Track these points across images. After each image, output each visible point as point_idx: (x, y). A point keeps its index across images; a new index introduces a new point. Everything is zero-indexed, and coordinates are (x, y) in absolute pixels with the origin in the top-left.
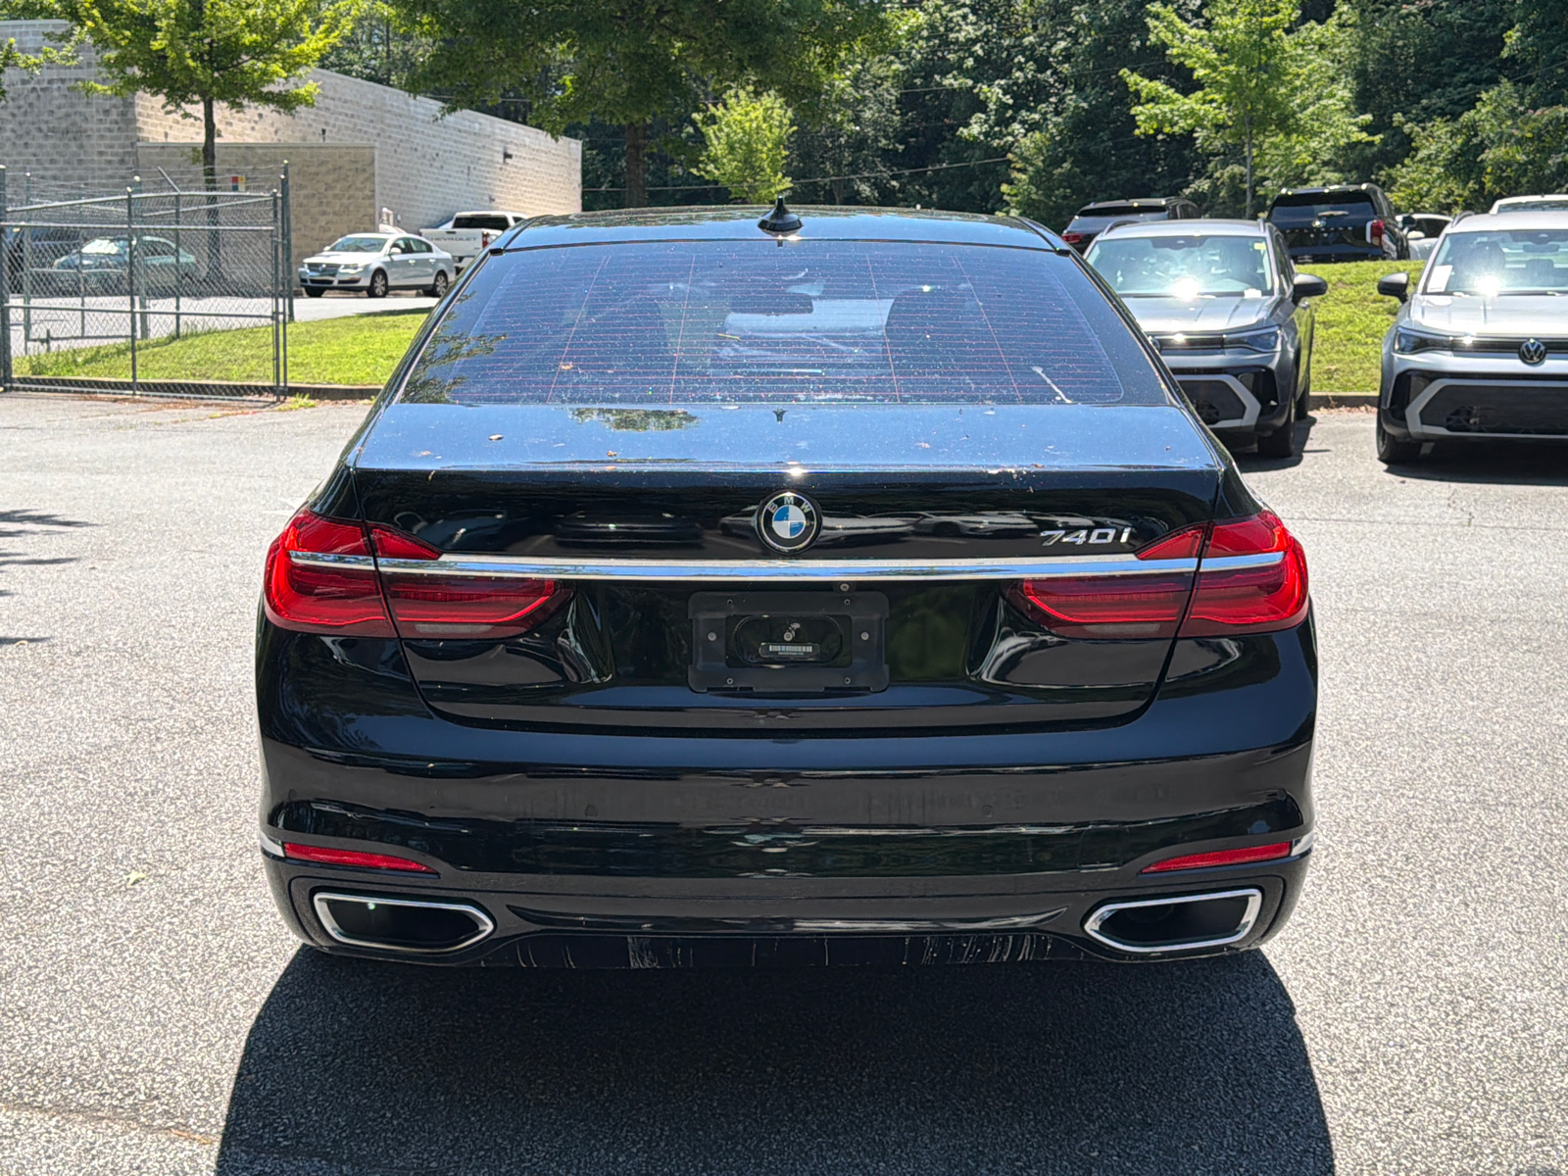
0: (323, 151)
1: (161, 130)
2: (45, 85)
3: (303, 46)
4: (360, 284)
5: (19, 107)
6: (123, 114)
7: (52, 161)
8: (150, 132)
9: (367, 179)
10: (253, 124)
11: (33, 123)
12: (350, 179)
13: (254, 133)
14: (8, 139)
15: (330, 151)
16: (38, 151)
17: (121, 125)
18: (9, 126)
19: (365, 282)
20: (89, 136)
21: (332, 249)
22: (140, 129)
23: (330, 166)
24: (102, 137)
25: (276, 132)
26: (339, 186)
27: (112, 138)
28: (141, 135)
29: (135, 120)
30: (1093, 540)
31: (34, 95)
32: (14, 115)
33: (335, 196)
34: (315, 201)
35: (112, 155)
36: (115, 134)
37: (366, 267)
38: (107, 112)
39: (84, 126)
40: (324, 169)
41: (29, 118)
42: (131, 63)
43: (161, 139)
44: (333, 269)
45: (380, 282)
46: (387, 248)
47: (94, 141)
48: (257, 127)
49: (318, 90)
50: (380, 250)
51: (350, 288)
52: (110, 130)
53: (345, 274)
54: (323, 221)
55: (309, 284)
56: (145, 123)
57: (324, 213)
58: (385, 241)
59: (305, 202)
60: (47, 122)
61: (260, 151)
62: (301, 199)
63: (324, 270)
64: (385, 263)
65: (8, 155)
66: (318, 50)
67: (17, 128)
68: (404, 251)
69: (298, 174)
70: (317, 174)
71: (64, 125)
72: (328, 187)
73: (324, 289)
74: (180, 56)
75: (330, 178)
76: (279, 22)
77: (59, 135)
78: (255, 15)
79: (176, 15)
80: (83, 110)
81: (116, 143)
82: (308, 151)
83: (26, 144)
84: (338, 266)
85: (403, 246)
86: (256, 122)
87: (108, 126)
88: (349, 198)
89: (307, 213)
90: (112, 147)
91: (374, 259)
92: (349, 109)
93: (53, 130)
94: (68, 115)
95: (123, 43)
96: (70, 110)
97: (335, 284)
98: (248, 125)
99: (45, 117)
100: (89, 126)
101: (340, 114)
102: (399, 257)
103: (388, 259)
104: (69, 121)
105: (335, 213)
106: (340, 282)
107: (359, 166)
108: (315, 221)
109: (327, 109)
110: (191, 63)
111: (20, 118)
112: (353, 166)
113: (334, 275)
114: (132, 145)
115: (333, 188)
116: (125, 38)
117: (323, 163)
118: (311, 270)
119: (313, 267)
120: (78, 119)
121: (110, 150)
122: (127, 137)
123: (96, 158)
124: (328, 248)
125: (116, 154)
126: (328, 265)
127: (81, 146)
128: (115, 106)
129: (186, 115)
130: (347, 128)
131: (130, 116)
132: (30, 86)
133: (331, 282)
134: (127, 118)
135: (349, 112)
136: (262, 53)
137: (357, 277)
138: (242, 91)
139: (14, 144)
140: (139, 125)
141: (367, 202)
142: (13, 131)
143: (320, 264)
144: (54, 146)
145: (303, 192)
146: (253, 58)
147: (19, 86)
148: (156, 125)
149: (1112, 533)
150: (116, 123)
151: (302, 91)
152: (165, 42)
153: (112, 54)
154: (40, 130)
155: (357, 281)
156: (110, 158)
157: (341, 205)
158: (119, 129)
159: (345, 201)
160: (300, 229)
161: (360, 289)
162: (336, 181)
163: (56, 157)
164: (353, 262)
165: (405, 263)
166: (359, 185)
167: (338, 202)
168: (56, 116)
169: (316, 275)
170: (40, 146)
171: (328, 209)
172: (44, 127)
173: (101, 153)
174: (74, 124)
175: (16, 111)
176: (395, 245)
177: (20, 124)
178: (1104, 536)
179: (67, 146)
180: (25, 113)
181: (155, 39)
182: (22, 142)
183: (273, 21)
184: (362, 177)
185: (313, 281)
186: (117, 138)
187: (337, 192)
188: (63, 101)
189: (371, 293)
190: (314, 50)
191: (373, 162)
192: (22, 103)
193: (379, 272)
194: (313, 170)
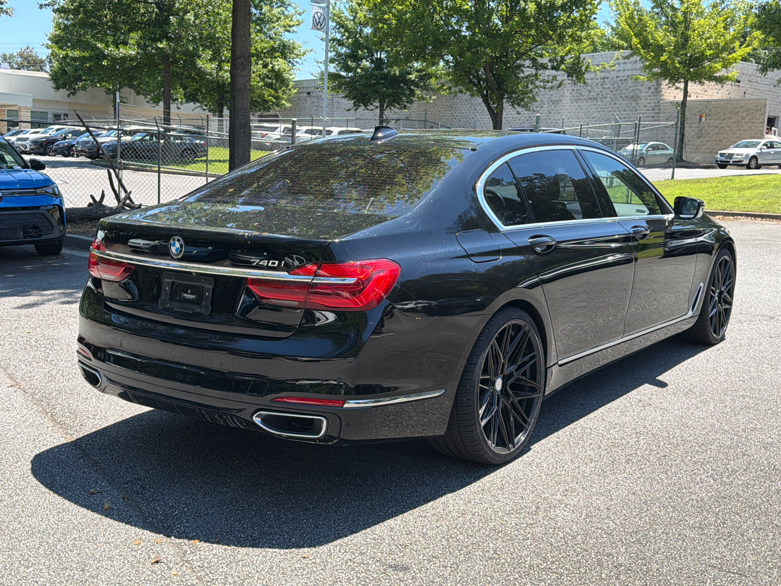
0: (743, 102)
1: (672, 95)
2: (626, 78)
3: (734, 55)
4: (743, 163)
5: (614, 88)
6: (656, 89)
7: (625, 110)
8: (667, 96)
9: (762, 114)
10: (718, 91)
11: (619, 94)
12: (754, 114)
13: (718, 95)
14: (608, 101)
15: (746, 101)
16: (619, 106)
17: (655, 94)
18: (609, 96)
19: (746, 162)
20: (641, 99)
21: (734, 147)
22: (663, 95)
23: (745, 109)
24: (646, 99)
25: (729, 94)
26: (748, 118)
27: (650, 99)
28: (663, 98)
29: (661, 91)
30: (270, 264)
31: (621, 82)
32: (612, 91)
33: (746, 122)
34: (736, 124)
35: (650, 107)
36: (652, 97)
37: (747, 155)
38: (649, 88)
39: (640, 95)
40: (741, 110)
41: (618, 92)
42: (654, 66)
43: (672, 99)
44: (731, 156)
45: (753, 162)
46: (760, 146)
47: (643, 101)
48: (719, 92)
49: (738, 74)
50: (756, 147)
51: (738, 164)
52: (650, 96)
53: (736, 158)
54: (738, 134)
55: (719, 163)
56: (665, 92)
57: (740, 130)
58: (760, 142)
59: (731, 125)
60: (624, 94)
61: (714, 103)
62: (730, 124)
63: (727, 157)
64: (758, 153)
65: (607, 108)
66: (740, 56)
67: (612, 97)
68: (768, 148)
69: (730, 112)
70: (738, 112)
71: (631, 95)
72: (743, 118)
73: (727, 165)
74: (673, 63)
75: (744, 114)
76: (721, 44)
77: (629, 99)
78: (710, 42)
79: (675, 45)
80: (639, 88)
81: (652, 101)
82: (736, 102)
83: (615, 103)
84: (733, 154)
85: (769, 145)
86: (719, 90)
87: (649, 94)
88: (752, 123)
89: (731, 130)
90: (649, 103)
91: (752, 152)
92: (768, 81)
93: (626, 97)
94: (633, 90)
95: (650, 58)
96: (634, 88)
97: (731, 163)
98: (715, 91)
99: (624, 91)
100: (642, 95)
101: (763, 84)
102: (765, 150)
103: (760, 151)
104: (634, 92)
105: (744, 130)
106: (733, 162)
107: (759, 108)
108: (735, 133)
109: (757, 82)
110: (678, 65)
111: (614, 93)
112: (756, 108)
113: (731, 159)
114: (658, 102)
115: (745, 119)
116: (651, 56)
117: (742, 107)
118: (721, 156)
119: (722, 155)
120: (637, 92)
121: (648, 105)
122: (657, 99)
123: (643, 108)
124: (732, 146)
125: (651, 107)
126: (729, 154)
127: (637, 103)
128: (653, 86)
129: (677, 88)
130: (766, 91)
131: (659, 90)
132: (619, 79)
133: (729, 162)
134: (658, 90)
135: (768, 83)
136: (713, 59)
137: (742, 159)
138: (702, 76)
139: (610, 104)
140: (662, 93)
141: (760, 125)
142: (611, 98)
143: (725, 154)
144: (626, 104)
145: (731, 121)
146: (709, 61)
147: (615, 79)
148: (670, 93)
149: (277, 262)
150: (653, 93)
151: (730, 75)
152: (667, 57)
153: (647, 63)
154: (621, 97)
155: (742, 161)
156: (648, 108)
157: (748, 126)
158: (654, 95)
159: (750, 125)
160: (727, 138)
161: (743, 165)
162: (746, 115)
163: (626, 109)
164: (741, 152)
165: (769, 153)
166: (757, 117)
167: (747, 125)
168: (629, 91)
169: (723, 159)
170: (621, 104)
171: (742, 128)
172: (623, 96)
173: (645, 106)
174: (635, 94)
175: (613, 90)
176: (764, 145)
177: (614, 95)
178: (273, 263)
179: (631, 103)
180: (616, 90)
181: (662, 56)
182: (614, 103)
183: (719, 44)
184: (759, 113)
185: (721, 161)
186: (653, 99)
187: (747, 120)
188: (632, 84)
189: (748, 167)
190: (739, 56)
191: (766, 106)
192: (615, 86)
193: (754, 157)
194: (737, 110)
